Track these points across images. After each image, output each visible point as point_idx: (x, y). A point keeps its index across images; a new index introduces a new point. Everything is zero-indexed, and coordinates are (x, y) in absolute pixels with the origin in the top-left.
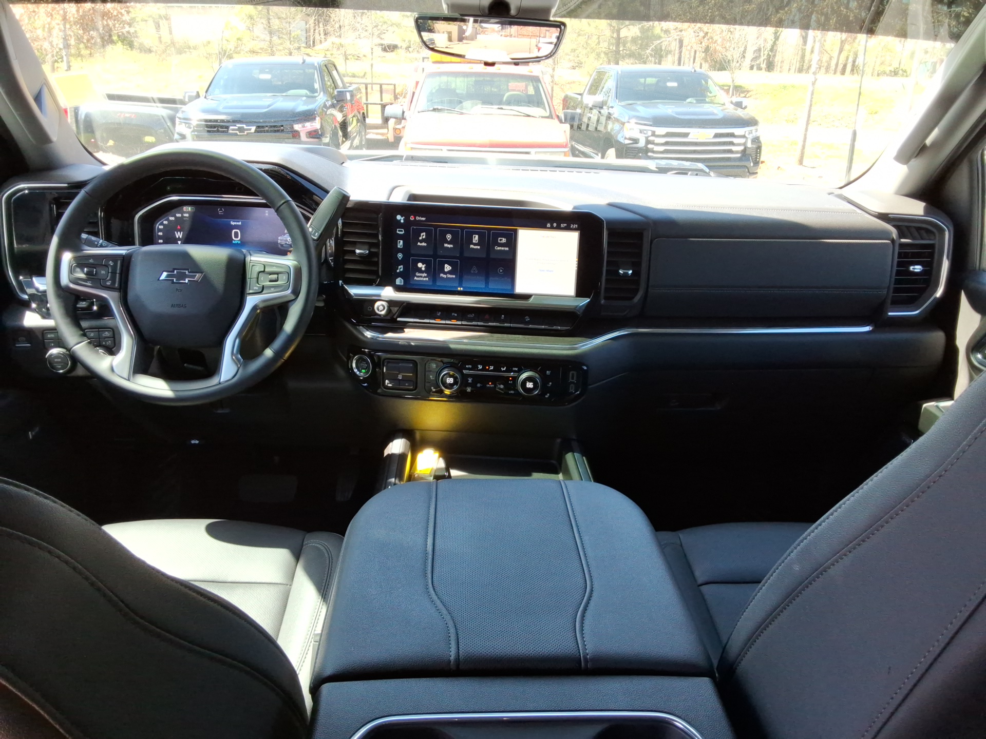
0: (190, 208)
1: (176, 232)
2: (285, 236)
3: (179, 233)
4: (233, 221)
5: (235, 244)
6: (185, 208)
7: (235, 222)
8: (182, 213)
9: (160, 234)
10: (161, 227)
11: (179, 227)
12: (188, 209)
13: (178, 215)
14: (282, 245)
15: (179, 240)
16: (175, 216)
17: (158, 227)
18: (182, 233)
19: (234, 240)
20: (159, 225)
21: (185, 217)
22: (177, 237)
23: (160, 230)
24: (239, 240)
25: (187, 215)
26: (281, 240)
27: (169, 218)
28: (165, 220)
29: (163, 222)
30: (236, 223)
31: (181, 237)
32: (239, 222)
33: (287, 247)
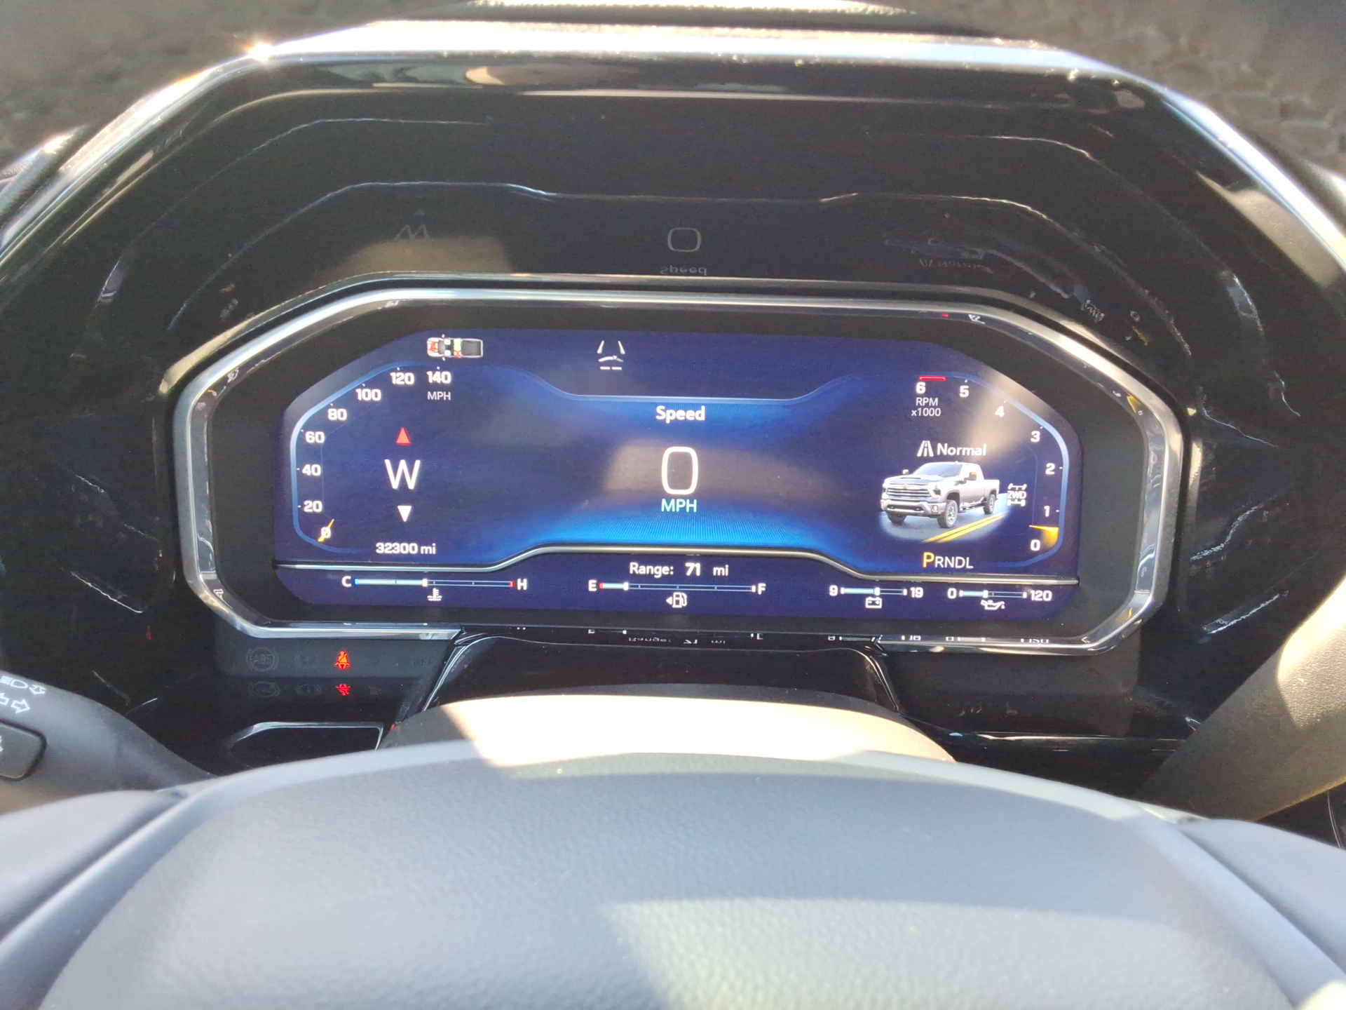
0: (458, 343)
1: (388, 462)
2: (917, 473)
3: (403, 465)
4: (668, 406)
5: (670, 515)
6: (436, 346)
7: (676, 407)
8: (422, 365)
9: (313, 470)
10: (316, 438)
11: (403, 438)
12: (450, 348)
13: (403, 379)
14: (898, 519)
15: (404, 503)
16: (382, 382)
17: (301, 437)
18: (418, 463)
19: (669, 498)
20: (310, 426)
21: (437, 387)
22: (395, 484)
23: (310, 454)
24: (691, 498)
25: (440, 377)
26: (896, 493)
27: (353, 394)
28: (337, 404)
29: (324, 412)
30: (680, 415)
31: (411, 484)
32: (696, 407)
33: (919, 527)
